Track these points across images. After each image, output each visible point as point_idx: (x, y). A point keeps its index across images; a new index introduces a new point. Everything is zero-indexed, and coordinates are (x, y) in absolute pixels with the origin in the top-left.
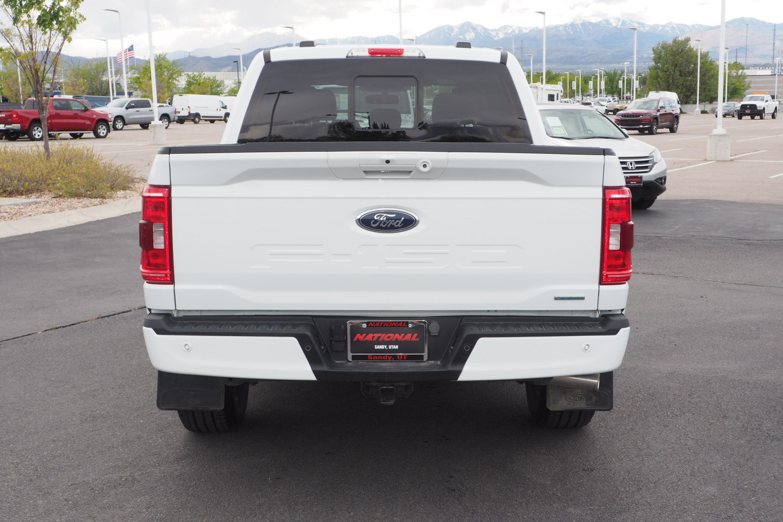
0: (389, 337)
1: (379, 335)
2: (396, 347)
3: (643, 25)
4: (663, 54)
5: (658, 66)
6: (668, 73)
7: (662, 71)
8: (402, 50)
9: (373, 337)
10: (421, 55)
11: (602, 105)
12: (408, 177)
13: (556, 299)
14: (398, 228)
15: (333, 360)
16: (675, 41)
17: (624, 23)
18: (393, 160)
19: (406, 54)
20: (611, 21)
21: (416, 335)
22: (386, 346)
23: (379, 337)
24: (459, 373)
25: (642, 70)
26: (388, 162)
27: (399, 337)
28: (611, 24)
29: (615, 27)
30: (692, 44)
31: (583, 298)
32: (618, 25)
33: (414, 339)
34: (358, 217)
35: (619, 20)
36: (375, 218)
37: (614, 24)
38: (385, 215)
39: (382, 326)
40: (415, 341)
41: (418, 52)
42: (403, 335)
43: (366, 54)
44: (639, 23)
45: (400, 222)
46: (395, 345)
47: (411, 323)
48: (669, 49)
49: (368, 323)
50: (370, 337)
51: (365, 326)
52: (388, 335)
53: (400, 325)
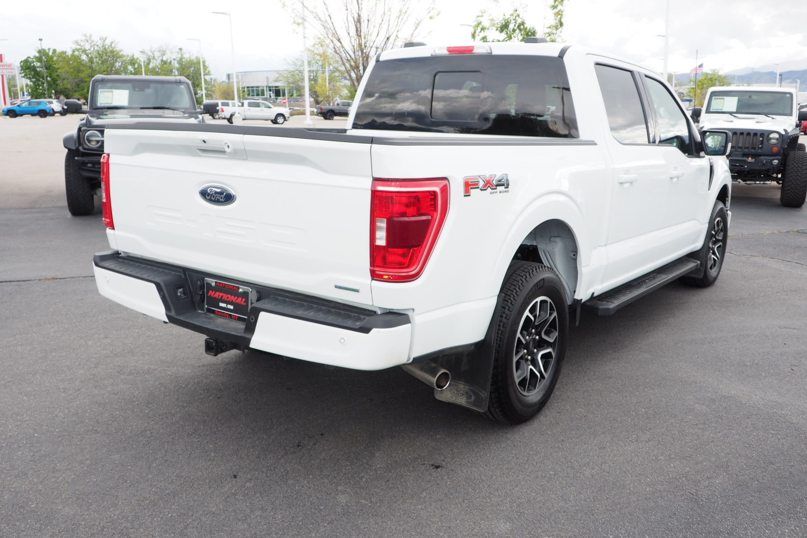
0: (228, 298)
1: (223, 294)
2: (231, 307)
9: (219, 295)
13: (336, 287)
14: (222, 202)
15: (197, 308)
18: (207, 140)
19: (476, 51)
21: (243, 299)
22: (226, 305)
23: (222, 296)
26: (204, 141)
27: (233, 298)
31: (357, 291)
33: (242, 303)
34: (200, 189)
36: (208, 191)
38: (214, 189)
39: (224, 287)
40: (241, 305)
43: (445, 52)
45: (224, 197)
46: (231, 305)
47: (242, 288)
49: (216, 282)
50: (217, 295)
51: (213, 284)
52: (228, 296)
53: (234, 288)
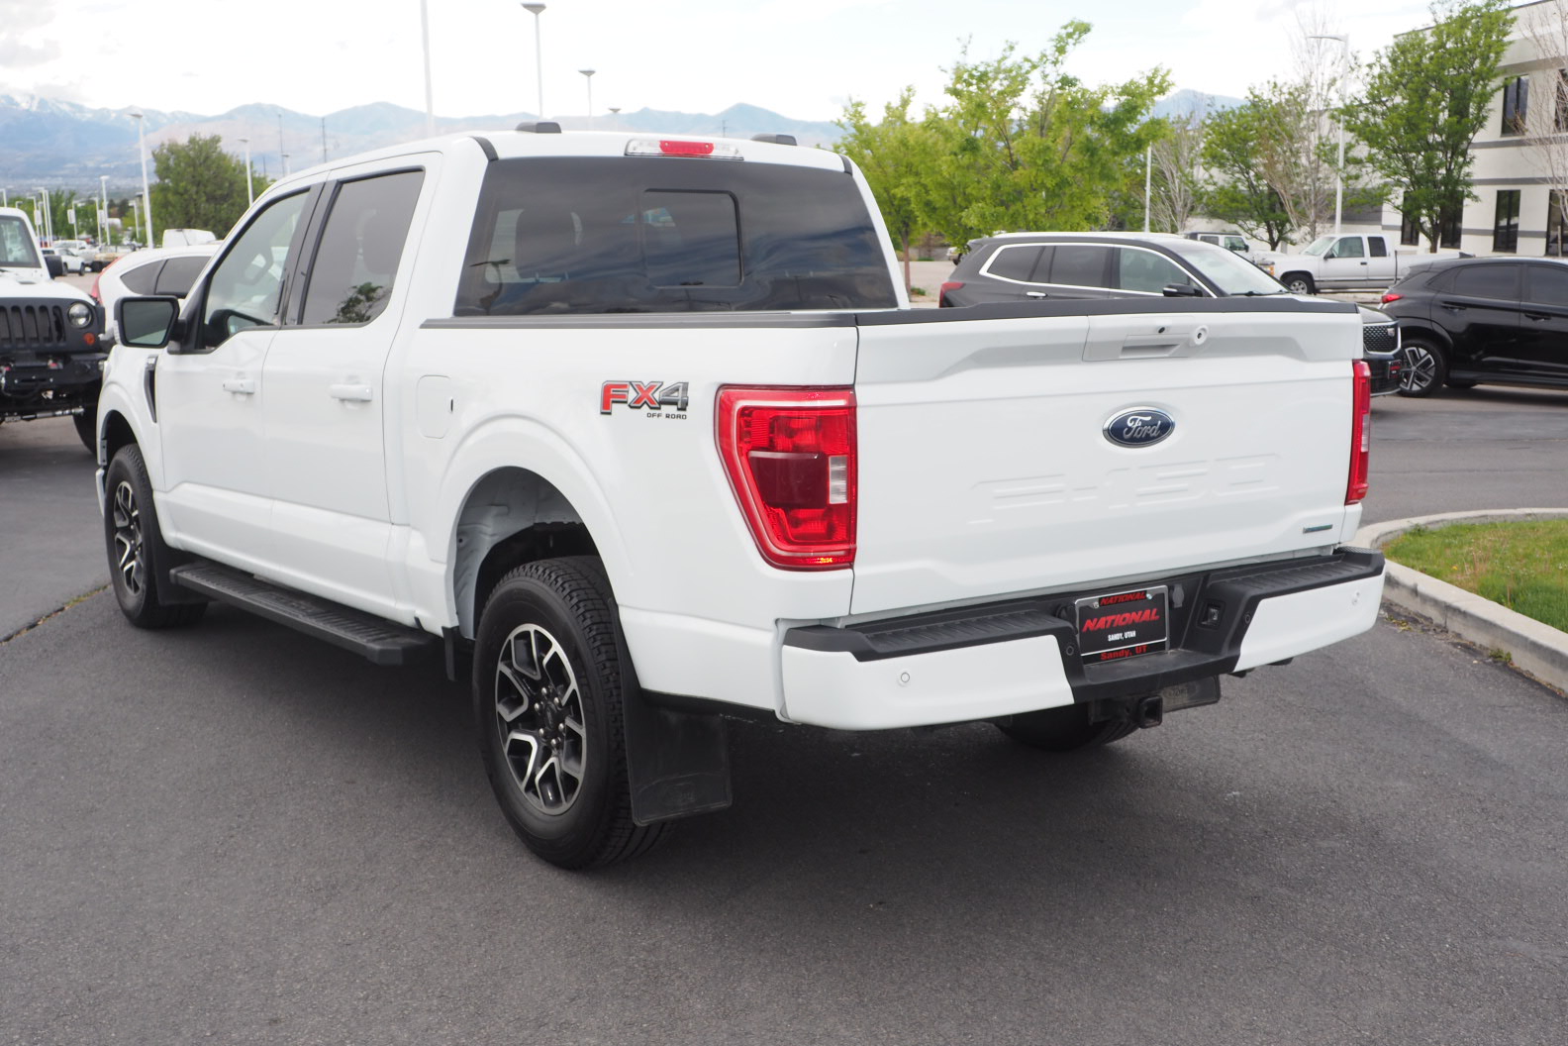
0: (1124, 619)
1: (1113, 617)
2: (1132, 634)
3: (81, 109)
4: (171, 162)
5: (164, 183)
6: (186, 196)
7: (176, 193)
8: (710, 147)
9: (1106, 622)
10: (738, 156)
11: (73, 255)
12: (1166, 355)
13: (1305, 531)
14: (1152, 438)
16: (192, 141)
17: (42, 103)
18: (1169, 327)
19: (716, 153)
20: (18, 99)
21: (1155, 610)
22: (1121, 635)
23: (1113, 621)
24: (1236, 659)
25: (88, 190)
26: (1162, 330)
27: (1135, 617)
28: (17, 104)
29: (27, 110)
30: (226, 147)
31: (1329, 527)
32: (31, 106)
33: (1153, 617)
34: (1106, 426)
35: (32, 98)
36: (1130, 424)
37: (24, 105)
38: (1140, 418)
39: (1117, 603)
40: (1154, 621)
41: (733, 149)
42: (1140, 612)
43: (655, 150)
44: (72, 105)
45: (1157, 428)
46: (1131, 630)
47: (1150, 592)
48: (183, 154)
49: (1100, 599)
50: (1102, 622)
51: (1096, 605)
52: (1124, 615)
53: (1137, 596)
